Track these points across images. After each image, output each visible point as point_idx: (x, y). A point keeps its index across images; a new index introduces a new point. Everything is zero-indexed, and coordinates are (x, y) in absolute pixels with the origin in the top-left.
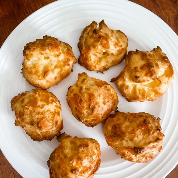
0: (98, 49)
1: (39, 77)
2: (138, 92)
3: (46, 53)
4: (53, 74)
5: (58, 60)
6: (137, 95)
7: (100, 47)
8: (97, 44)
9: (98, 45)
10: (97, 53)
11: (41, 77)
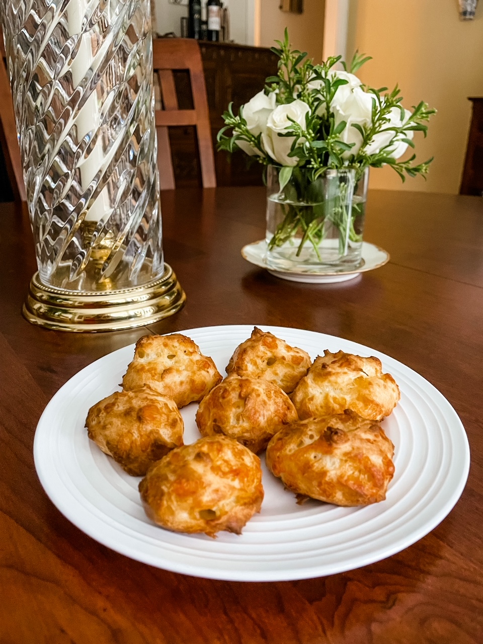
0: (259, 350)
1: (153, 376)
2: (332, 401)
3: (173, 346)
4: (178, 376)
5: (190, 359)
6: (331, 405)
7: (262, 348)
8: (257, 344)
9: (259, 344)
10: (258, 357)
11: (156, 377)
